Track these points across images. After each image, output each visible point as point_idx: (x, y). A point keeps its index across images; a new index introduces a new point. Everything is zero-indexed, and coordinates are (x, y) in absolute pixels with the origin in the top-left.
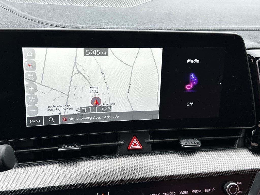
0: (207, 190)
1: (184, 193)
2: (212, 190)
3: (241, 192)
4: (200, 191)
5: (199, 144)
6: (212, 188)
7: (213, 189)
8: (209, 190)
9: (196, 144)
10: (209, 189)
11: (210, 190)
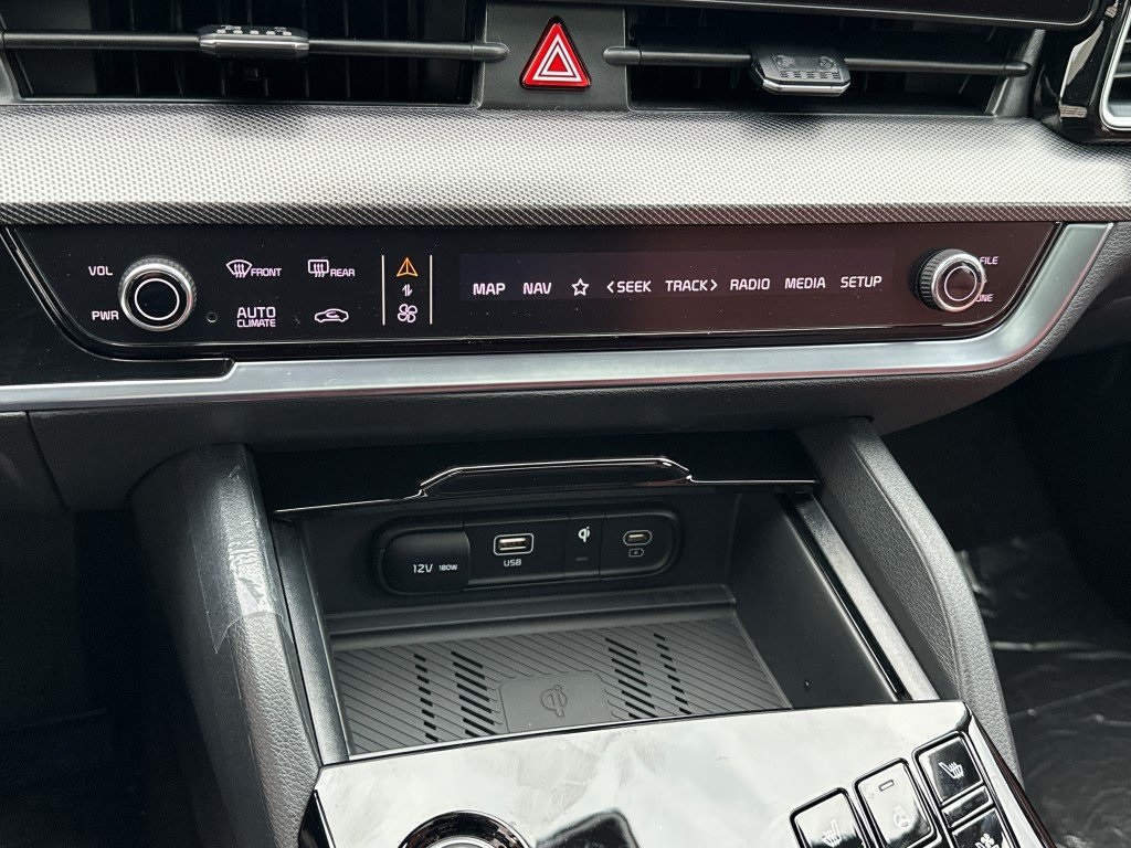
0: (848, 282)
1: (752, 286)
2: (869, 283)
3: (987, 298)
4: (822, 283)
5: (842, 81)
6: (870, 275)
7: (876, 280)
8: (858, 280)
9: (830, 79)
10: (861, 278)
11: (863, 280)
